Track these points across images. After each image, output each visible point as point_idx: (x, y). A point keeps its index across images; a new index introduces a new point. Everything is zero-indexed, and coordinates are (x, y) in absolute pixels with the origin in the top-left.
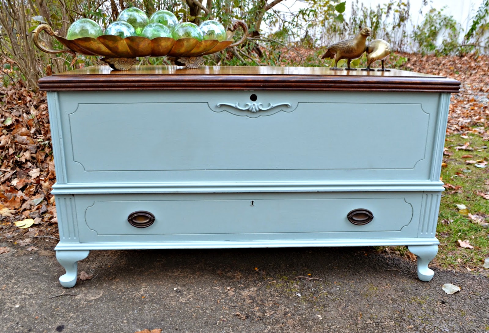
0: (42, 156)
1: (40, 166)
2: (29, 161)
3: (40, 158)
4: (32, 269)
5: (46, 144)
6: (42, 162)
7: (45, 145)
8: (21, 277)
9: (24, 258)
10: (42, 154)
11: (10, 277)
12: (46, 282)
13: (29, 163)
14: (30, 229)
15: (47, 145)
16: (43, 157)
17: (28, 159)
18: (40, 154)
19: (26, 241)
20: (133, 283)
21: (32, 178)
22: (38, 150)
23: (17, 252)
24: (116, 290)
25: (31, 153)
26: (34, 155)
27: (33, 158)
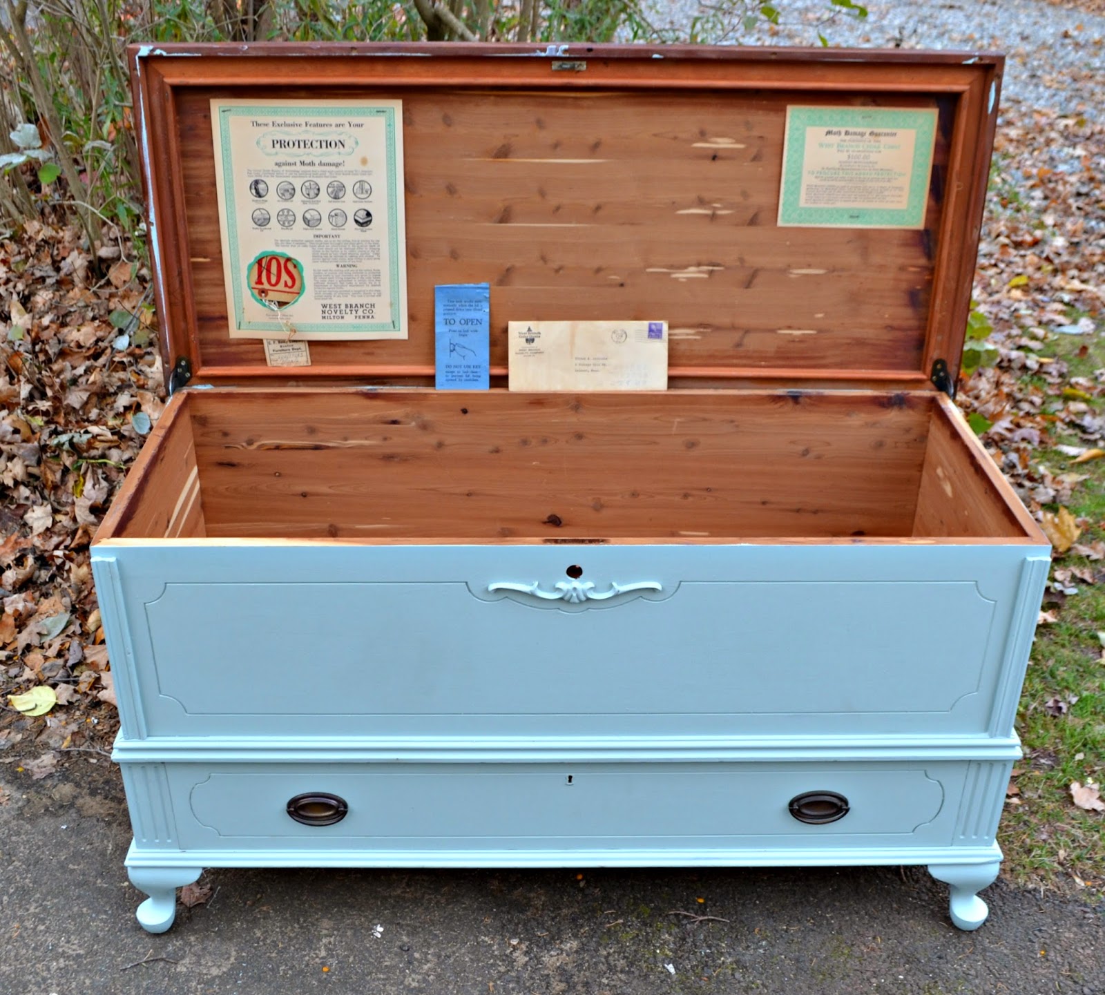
0: (54, 472)
1: (52, 498)
2: (23, 483)
3: (50, 477)
4: (71, 866)
5: (64, 444)
6: (55, 487)
7: (60, 445)
8: (48, 893)
9: (47, 824)
10: (55, 467)
11: (24, 893)
12: (106, 912)
13: (22, 488)
14: (51, 722)
15: (66, 446)
16: (58, 475)
17: (19, 479)
18: (50, 468)
19: (45, 763)
20: (302, 920)
21: (35, 533)
22: (44, 457)
23: (28, 800)
24: (264, 940)
25: (27, 466)
26: (35, 471)
27: (30, 475)
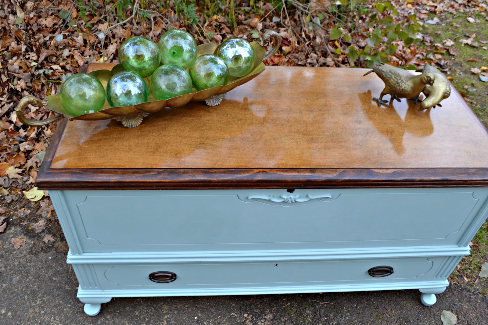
0: (38, 86)
1: (38, 96)
2: (25, 90)
3: (36, 87)
4: (54, 279)
5: (41, 74)
6: (39, 92)
7: (39, 75)
8: (45, 293)
9: (42, 256)
10: (39, 83)
11: (34, 293)
12: (70, 303)
13: (25, 92)
14: (42, 204)
15: (42, 75)
16: (40, 87)
17: (23, 88)
18: (36, 84)
19: (41, 224)
20: (155, 305)
21: (32, 112)
22: (33, 79)
23: (34, 244)
24: (139, 317)
25: (27, 83)
26: (30, 85)
27: (28, 87)
